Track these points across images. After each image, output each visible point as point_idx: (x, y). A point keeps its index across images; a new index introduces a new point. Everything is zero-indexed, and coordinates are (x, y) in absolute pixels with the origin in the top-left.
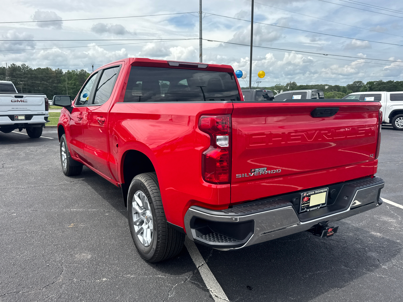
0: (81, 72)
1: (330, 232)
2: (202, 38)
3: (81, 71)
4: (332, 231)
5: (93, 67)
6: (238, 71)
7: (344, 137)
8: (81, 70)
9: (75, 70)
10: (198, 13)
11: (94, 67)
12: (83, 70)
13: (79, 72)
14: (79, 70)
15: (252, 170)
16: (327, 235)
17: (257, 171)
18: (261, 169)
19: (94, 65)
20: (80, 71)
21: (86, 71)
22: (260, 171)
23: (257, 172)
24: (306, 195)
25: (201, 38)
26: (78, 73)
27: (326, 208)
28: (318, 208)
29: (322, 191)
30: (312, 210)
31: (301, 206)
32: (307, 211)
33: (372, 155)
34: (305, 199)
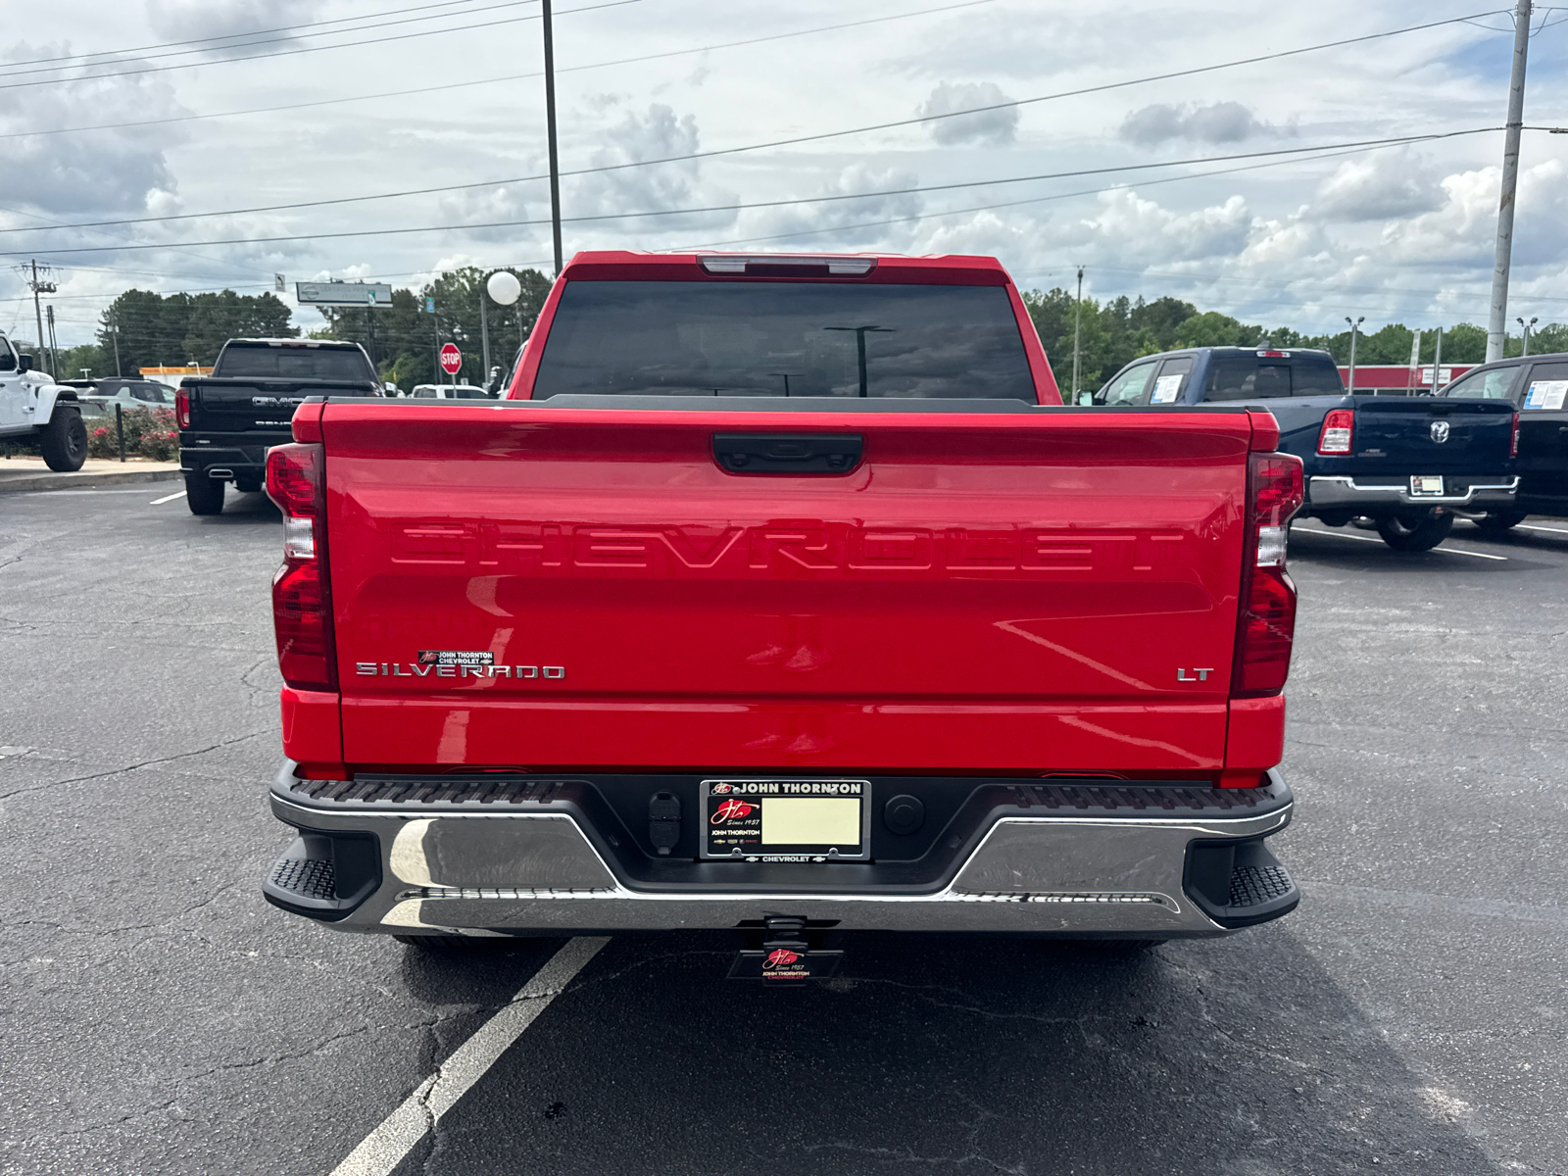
0: (1052, 299)
1: (783, 965)
2: (1521, 124)
3: (1053, 295)
4: (794, 964)
5: (1080, 276)
7: (927, 568)
8: (1053, 291)
9: (1030, 292)
10: (1513, 12)
11: (1083, 279)
12: (1058, 289)
13: (1043, 298)
14: (1046, 291)
15: (421, 654)
16: (765, 974)
17: (450, 661)
18: (464, 655)
19: (1084, 269)
20: (1047, 296)
22: (460, 661)
23: (447, 664)
24: (731, 792)
25: (1515, 126)
26: (1040, 303)
27: (866, 867)
28: (811, 858)
29: (826, 788)
30: (776, 860)
31: (710, 832)
32: (743, 860)
33: (1199, 672)
34: (730, 809)
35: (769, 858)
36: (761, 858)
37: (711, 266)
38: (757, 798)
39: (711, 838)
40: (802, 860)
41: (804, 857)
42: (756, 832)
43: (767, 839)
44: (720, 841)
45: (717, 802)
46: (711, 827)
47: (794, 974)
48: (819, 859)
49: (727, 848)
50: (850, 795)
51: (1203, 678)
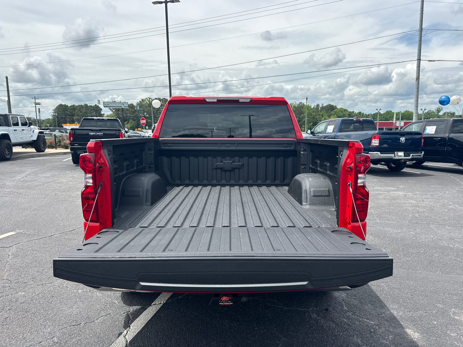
0: (299, 105)
1: (225, 301)
2: (421, 59)
5: (307, 99)
6: (444, 97)
8: (300, 103)
10: (418, 31)
12: (301, 102)
14: (298, 103)
16: (220, 304)
21: (304, 103)
25: (419, 60)
37: (207, 100)
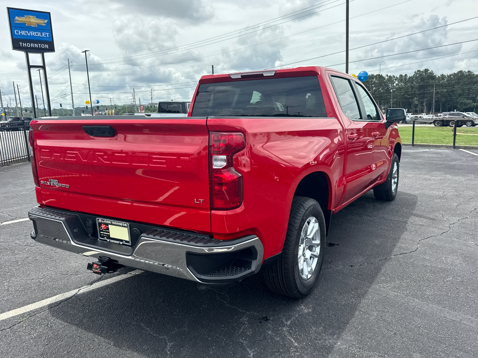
17: (52, 182)
22: (54, 182)
24: (102, 222)
27: (130, 247)
28: (120, 243)
29: (120, 224)
30: (112, 242)
31: (100, 232)
32: (106, 241)
33: (200, 200)
34: (103, 226)
35: (112, 241)
36: (110, 241)
38: (107, 224)
39: (101, 234)
40: (118, 243)
41: (118, 242)
42: (109, 234)
43: (111, 236)
44: (102, 235)
45: (100, 224)
46: (100, 231)
47: (97, 271)
48: (121, 243)
49: (103, 237)
50: (125, 227)
51: (202, 202)
